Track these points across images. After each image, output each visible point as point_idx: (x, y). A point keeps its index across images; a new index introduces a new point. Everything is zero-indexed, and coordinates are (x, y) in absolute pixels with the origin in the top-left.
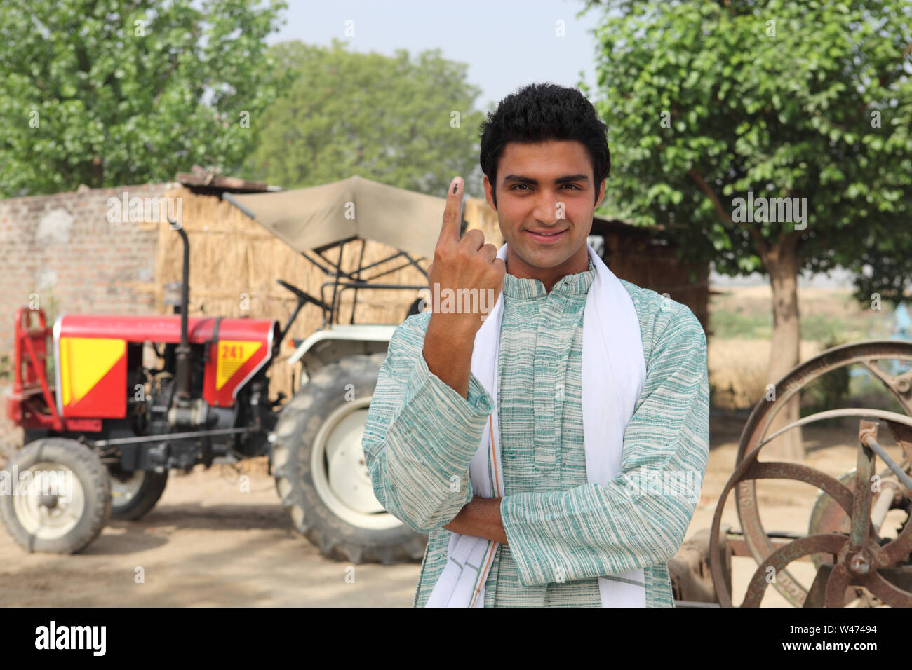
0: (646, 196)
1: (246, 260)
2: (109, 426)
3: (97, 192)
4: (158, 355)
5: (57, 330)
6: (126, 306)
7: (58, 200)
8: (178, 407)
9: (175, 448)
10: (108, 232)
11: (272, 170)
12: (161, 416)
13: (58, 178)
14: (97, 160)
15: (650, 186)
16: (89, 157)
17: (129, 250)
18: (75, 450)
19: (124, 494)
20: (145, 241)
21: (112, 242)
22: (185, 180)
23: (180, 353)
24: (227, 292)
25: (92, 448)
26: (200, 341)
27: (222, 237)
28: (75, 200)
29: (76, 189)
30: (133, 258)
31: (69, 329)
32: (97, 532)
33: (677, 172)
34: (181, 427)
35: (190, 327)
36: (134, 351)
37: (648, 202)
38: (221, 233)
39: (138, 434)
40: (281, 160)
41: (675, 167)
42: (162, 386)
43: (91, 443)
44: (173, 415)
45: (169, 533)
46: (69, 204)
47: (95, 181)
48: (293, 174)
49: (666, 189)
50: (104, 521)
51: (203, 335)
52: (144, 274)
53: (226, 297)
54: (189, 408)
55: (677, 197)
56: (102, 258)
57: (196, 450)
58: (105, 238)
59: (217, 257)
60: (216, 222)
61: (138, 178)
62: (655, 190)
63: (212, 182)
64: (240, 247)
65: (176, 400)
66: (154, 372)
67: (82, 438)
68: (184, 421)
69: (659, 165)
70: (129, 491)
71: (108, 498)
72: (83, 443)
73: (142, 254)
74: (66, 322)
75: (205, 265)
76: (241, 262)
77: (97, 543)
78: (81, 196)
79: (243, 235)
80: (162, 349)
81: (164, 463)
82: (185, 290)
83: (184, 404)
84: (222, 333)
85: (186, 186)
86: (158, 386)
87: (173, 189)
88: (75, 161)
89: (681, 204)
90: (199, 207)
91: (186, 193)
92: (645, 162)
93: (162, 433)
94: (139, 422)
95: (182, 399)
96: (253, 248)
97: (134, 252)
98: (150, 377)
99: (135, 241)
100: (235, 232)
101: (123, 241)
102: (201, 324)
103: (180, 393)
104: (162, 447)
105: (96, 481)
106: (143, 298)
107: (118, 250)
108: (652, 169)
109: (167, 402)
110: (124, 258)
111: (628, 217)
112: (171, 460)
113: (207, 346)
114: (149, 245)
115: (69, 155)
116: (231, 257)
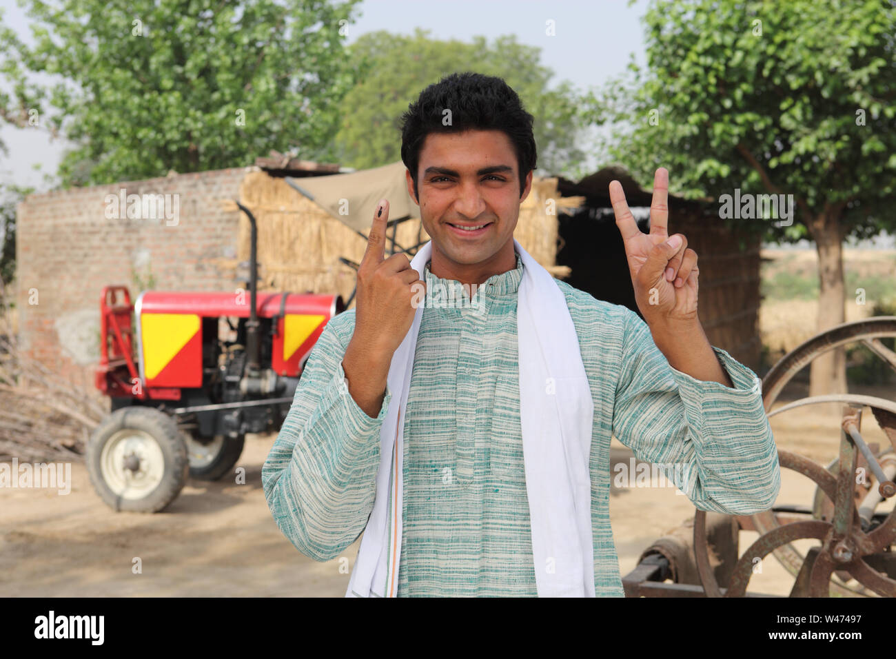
0: (695, 171)
1: (319, 238)
2: (188, 396)
3: (185, 176)
4: (232, 328)
5: (139, 306)
6: (213, 281)
7: (150, 185)
8: (250, 377)
9: (247, 414)
10: (195, 213)
11: (361, 150)
12: (235, 385)
13: (159, 164)
14: (192, 146)
15: (699, 161)
16: (186, 144)
17: (214, 230)
18: (155, 417)
19: (203, 456)
20: (229, 221)
21: (199, 222)
22: (263, 165)
23: (249, 327)
24: (303, 266)
25: (171, 415)
26: (269, 315)
27: (296, 216)
28: (166, 184)
29: (165, 176)
30: (218, 237)
31: (149, 306)
32: (176, 493)
33: (724, 147)
34: (253, 395)
35: (259, 304)
36: (209, 325)
37: (697, 176)
38: (295, 212)
39: (214, 402)
40: (369, 142)
41: (723, 142)
42: (235, 357)
43: (171, 410)
44: (245, 385)
45: (245, 493)
46: (160, 188)
47: (192, 165)
48: (381, 154)
49: (714, 164)
50: (181, 484)
51: (272, 309)
52: (228, 252)
53: (302, 272)
54: (259, 377)
55: (725, 171)
56: (189, 238)
57: (267, 416)
58: (193, 219)
59: (293, 235)
60: (292, 202)
61: (230, 163)
62: (704, 166)
63: (288, 165)
64: (314, 225)
65: (247, 370)
66: (228, 344)
67: (162, 407)
68: (254, 390)
69: (708, 140)
70: (210, 453)
71: (185, 462)
72: (163, 411)
73: (226, 233)
74: (146, 299)
75: (282, 243)
76: (315, 239)
77: (177, 503)
78: (170, 181)
79: (316, 215)
80: (235, 322)
81: (238, 428)
82: (254, 266)
83: (254, 374)
84: (289, 307)
85: (265, 169)
86: (232, 357)
87: (250, 174)
88: (174, 148)
89: (729, 177)
90: (276, 189)
91: (264, 177)
92: (693, 139)
93: (235, 401)
94: (215, 390)
95: (253, 369)
96: (326, 226)
97: (219, 232)
98: (224, 349)
99: (220, 221)
100: (309, 211)
101: (209, 222)
102: (269, 300)
103: (251, 364)
104: (236, 414)
105: (173, 446)
106: (228, 274)
107: (205, 229)
108: (701, 144)
109: (239, 372)
110: (210, 237)
111: (679, 191)
112: (244, 426)
113: (275, 320)
114: (231, 225)
115: (169, 142)
116: (305, 235)
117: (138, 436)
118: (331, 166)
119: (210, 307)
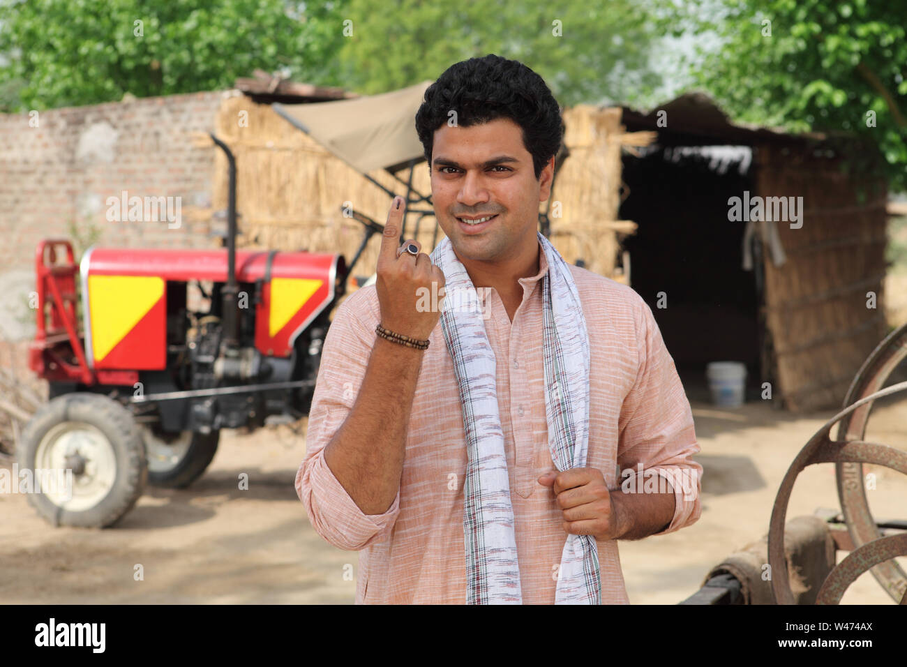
0: (799, 97)
1: (317, 182)
2: (149, 378)
3: (145, 102)
4: (204, 295)
5: (85, 265)
6: (180, 237)
7: (100, 111)
8: (226, 357)
9: (223, 405)
10: (158, 149)
11: (373, 72)
12: (208, 368)
13: (109, 85)
14: (155, 64)
15: (806, 83)
16: (145, 60)
17: (182, 170)
18: (105, 407)
19: (166, 457)
20: (201, 160)
21: (163, 161)
22: (246, 87)
23: (227, 294)
24: (296, 219)
25: (125, 405)
26: (251, 279)
27: (288, 154)
28: (120, 112)
29: (119, 100)
30: (188, 180)
31: (99, 266)
32: (131, 503)
33: (840, 68)
34: (228, 380)
35: (238, 265)
36: (175, 291)
37: (802, 104)
38: (286, 149)
39: (181, 389)
40: (384, 60)
41: (838, 61)
42: (208, 332)
43: (124, 399)
44: (220, 367)
45: (219, 504)
46: (113, 116)
47: (153, 88)
48: (399, 76)
49: (825, 87)
50: (138, 492)
51: (256, 271)
52: (200, 199)
53: (294, 226)
54: (238, 358)
55: (839, 98)
56: (151, 180)
57: (248, 407)
58: (155, 156)
59: (283, 178)
60: (282, 137)
61: (204, 84)
62: (811, 89)
63: (277, 89)
64: (310, 166)
65: (224, 348)
66: (199, 315)
67: (114, 394)
68: (232, 372)
69: (819, 58)
70: (175, 454)
71: (142, 464)
72: (116, 399)
73: (198, 175)
74: (95, 257)
75: (269, 188)
76: (311, 184)
77: (131, 516)
78: (126, 107)
79: (313, 152)
80: (208, 288)
81: (211, 423)
82: (233, 217)
83: (232, 353)
84: (277, 269)
85: (247, 94)
86: (204, 332)
87: (229, 98)
88: (129, 65)
89: (844, 106)
90: (262, 119)
91: (247, 103)
92: (800, 57)
93: (208, 387)
94: (183, 373)
95: (231, 347)
96: (326, 168)
97: (189, 173)
98: (194, 321)
99: (190, 160)
100: (303, 148)
101: (176, 160)
102: (252, 259)
103: (227, 341)
104: (208, 403)
105: (128, 444)
106: (200, 227)
107: (170, 170)
108: (810, 63)
109: (214, 351)
110: (177, 180)
111: (779, 124)
112: (219, 419)
113: (258, 286)
114: (204, 165)
115: (121, 59)
116: (299, 179)
117: (84, 430)
118: (332, 90)
119: (177, 268)
